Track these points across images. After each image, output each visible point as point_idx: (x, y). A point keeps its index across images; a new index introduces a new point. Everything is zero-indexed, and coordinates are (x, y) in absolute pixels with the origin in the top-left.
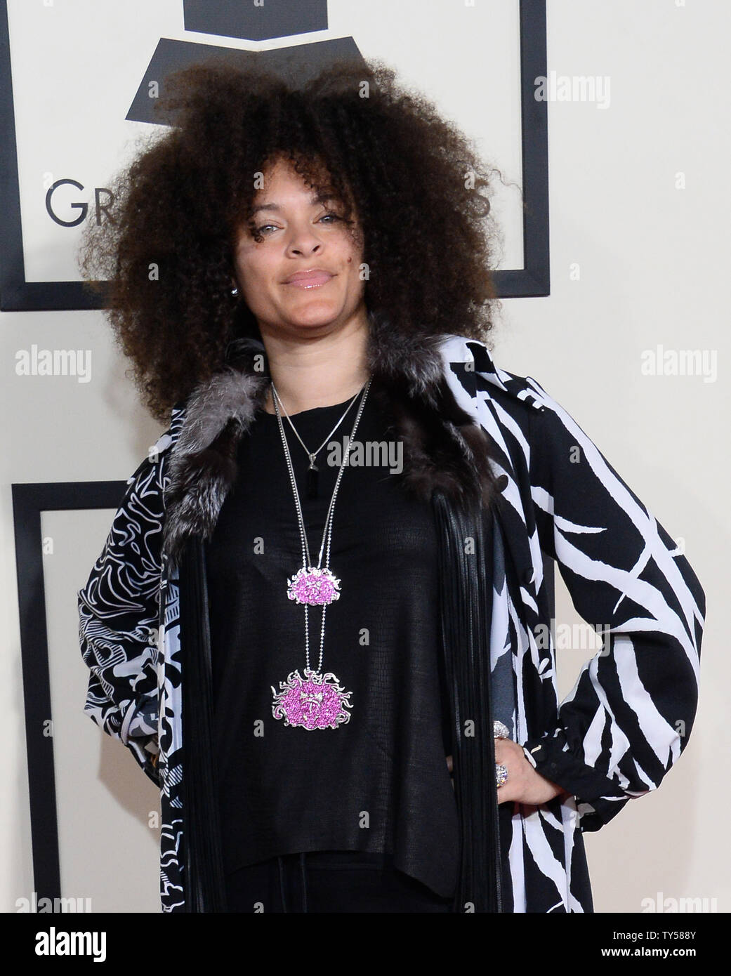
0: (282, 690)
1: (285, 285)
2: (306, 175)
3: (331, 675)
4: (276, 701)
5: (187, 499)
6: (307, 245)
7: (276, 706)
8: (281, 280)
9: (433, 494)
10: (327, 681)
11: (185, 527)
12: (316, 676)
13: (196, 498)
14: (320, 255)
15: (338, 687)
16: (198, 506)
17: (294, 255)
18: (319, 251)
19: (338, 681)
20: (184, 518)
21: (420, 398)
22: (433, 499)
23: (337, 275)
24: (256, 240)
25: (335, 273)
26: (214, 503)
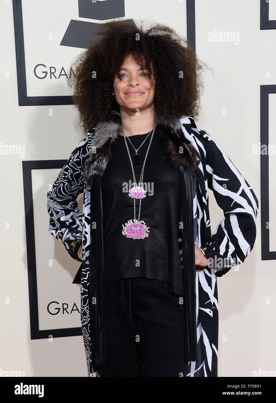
0: (126, 226)
1: (126, 94)
2: (138, 61)
3: (142, 222)
4: (124, 229)
5: (95, 163)
6: (134, 83)
7: (123, 231)
8: (125, 93)
9: (179, 165)
10: (141, 223)
11: (95, 172)
12: (138, 222)
13: (99, 163)
14: (139, 86)
15: (145, 225)
16: (99, 165)
17: (130, 86)
18: (138, 86)
19: (145, 223)
20: (95, 169)
21: (174, 134)
22: (179, 167)
23: (144, 93)
24: (120, 80)
25: (143, 92)
26: (104, 165)
